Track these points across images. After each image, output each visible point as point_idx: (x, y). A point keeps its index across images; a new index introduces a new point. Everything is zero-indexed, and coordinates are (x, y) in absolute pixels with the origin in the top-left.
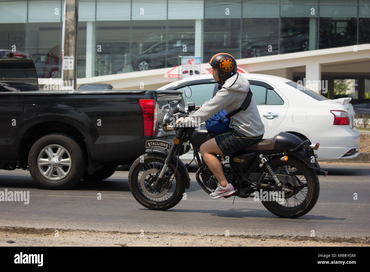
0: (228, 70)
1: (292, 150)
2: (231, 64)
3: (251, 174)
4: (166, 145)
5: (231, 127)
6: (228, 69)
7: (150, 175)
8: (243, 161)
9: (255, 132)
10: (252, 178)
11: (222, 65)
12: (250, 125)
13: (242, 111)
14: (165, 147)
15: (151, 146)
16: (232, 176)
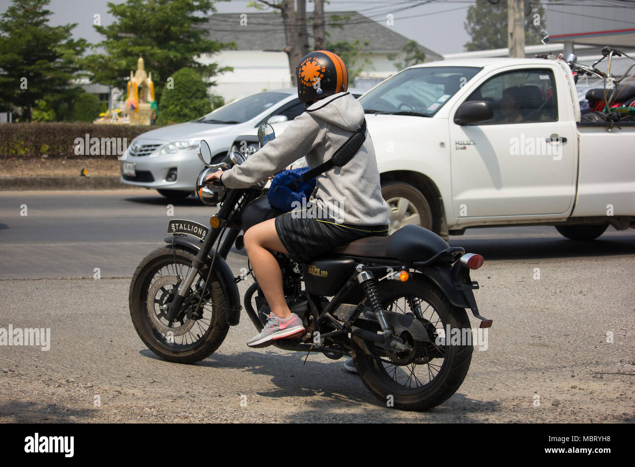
2: (318, 71)
4: (202, 233)
6: (309, 79)
7: (163, 289)
8: (325, 274)
11: (302, 71)
14: (201, 236)
15: (176, 231)
16: (304, 305)
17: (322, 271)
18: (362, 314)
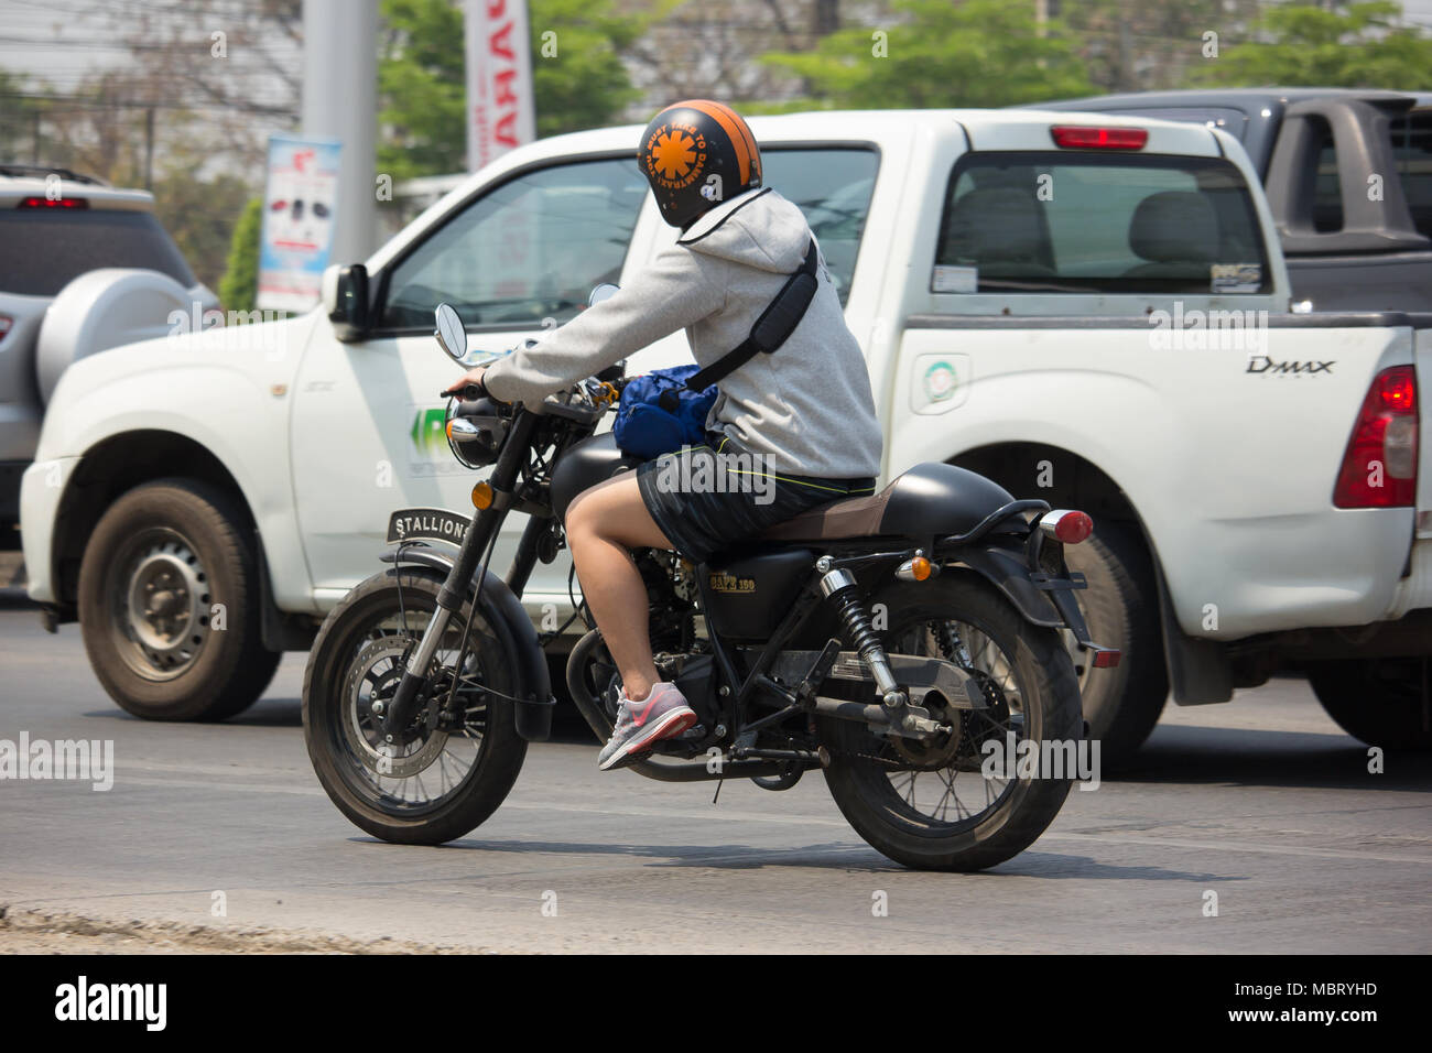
0: (678, 177)
1: (957, 537)
2: (690, 150)
3: (787, 653)
5: (715, 428)
6: (677, 173)
8: (748, 586)
9: (810, 455)
10: (791, 674)
11: (655, 161)
12: (790, 417)
13: (761, 355)
16: (706, 665)
17: (741, 582)
18: (835, 668)
